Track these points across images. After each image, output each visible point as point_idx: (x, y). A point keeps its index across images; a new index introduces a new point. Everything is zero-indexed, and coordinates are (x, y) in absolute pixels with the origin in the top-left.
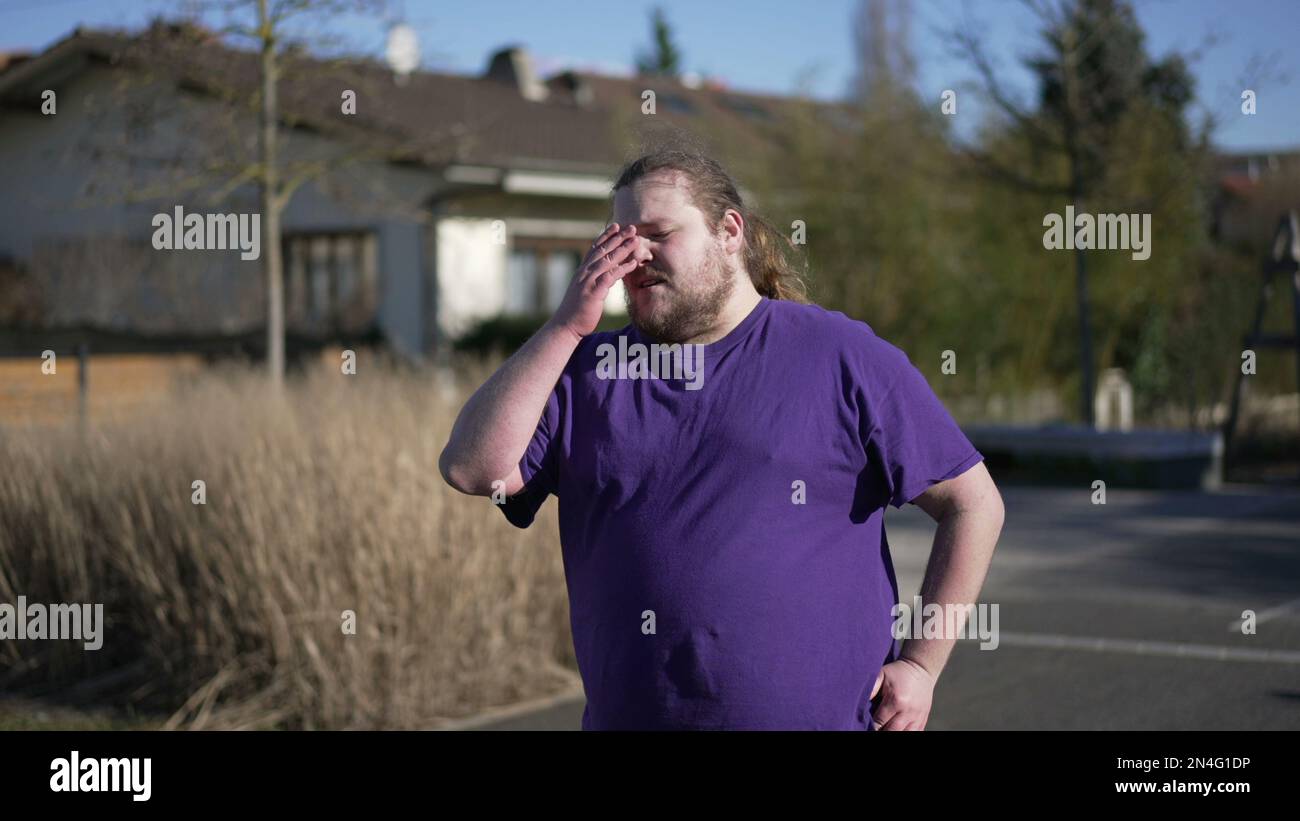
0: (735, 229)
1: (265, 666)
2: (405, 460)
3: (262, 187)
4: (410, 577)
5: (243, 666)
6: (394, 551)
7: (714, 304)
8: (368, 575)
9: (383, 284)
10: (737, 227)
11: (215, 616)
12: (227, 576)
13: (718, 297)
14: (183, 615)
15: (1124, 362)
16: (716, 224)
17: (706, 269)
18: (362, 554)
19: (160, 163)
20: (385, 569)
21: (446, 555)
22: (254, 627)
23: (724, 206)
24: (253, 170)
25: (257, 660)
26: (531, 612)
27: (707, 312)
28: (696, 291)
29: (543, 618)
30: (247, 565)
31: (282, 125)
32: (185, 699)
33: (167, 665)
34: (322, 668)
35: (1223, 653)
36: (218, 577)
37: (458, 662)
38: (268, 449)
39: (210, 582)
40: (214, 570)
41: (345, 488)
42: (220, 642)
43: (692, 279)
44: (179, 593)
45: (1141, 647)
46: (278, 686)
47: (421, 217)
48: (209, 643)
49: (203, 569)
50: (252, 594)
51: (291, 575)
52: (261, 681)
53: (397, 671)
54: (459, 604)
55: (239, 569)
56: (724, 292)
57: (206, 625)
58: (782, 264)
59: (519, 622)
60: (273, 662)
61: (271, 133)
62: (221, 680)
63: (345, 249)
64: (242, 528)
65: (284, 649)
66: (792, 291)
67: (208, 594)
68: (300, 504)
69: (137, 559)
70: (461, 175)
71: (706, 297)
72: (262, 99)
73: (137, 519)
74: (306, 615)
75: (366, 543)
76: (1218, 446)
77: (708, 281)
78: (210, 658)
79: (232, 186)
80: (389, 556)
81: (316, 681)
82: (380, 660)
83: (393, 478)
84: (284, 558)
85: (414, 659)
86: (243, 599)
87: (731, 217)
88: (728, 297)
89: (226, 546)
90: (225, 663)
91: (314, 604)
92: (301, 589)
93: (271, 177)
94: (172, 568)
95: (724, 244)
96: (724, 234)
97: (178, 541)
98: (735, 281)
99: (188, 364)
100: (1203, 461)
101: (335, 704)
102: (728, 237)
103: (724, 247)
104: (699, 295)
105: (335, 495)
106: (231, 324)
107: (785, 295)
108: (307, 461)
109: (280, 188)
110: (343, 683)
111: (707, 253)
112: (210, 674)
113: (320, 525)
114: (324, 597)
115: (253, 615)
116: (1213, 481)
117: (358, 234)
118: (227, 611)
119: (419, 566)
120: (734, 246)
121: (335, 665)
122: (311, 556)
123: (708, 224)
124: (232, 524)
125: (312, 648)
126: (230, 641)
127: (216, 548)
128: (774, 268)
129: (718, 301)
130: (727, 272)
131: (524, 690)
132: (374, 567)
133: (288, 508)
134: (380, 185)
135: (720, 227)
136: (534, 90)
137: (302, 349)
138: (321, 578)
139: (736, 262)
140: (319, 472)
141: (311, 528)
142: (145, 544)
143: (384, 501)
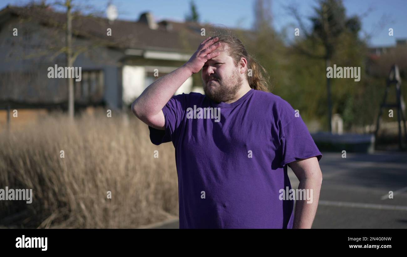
0: (244, 65)
1: (67, 212)
2: (114, 144)
3: (66, 54)
4: (115, 183)
5: (60, 212)
6: (110, 174)
7: (234, 91)
8: (102, 182)
9: (105, 87)
10: (245, 64)
11: (51, 195)
12: (55, 182)
13: (236, 89)
14: (40, 195)
15: (340, 112)
16: (237, 63)
17: (232, 78)
18: (100, 175)
19: (33, 47)
20: (107, 180)
21: (127, 175)
22: (64, 199)
23: (241, 56)
24: (63, 49)
25: (65, 210)
26: (156, 194)
27: (231, 93)
28: (228, 86)
29: (160, 196)
30: (61, 179)
31: (73, 35)
32: (41, 223)
33: (35, 212)
34: (86, 213)
35: (380, 207)
36: (52, 183)
37: (131, 210)
38: (68, 140)
39: (49, 184)
40: (50, 180)
41: (94, 153)
42: (52, 204)
43: (227, 81)
44: (39, 188)
45: (353, 205)
46: (71, 219)
47: (119, 65)
48: (49, 205)
49: (47, 180)
50: (63, 188)
51: (76, 182)
52: (66, 217)
53: (111, 214)
54: (131, 192)
55: (59, 179)
56: (238, 87)
57: (47, 198)
58: (260, 76)
59: (151, 197)
60: (70, 211)
61: (70, 38)
62: (53, 217)
63: (93, 76)
64: (59, 166)
65: (74, 206)
66: (263, 86)
67: (48, 188)
68: (79, 158)
69: (25, 177)
70: (131, 52)
71: (231, 88)
72: (67, 26)
73: (25, 163)
74: (81, 195)
75: (101, 171)
76: (373, 139)
77: (233, 83)
78: (49, 210)
79: (57, 54)
80: (108, 175)
81: (84, 217)
82: (105, 210)
83: (110, 149)
84: (74, 176)
85: (117, 210)
86: (60, 190)
87: (243, 60)
88: (239, 88)
89: (54, 172)
90: (54, 211)
91: (83, 191)
92: (79, 186)
93: (70, 51)
94: (36, 180)
95: (240, 70)
96: (240, 66)
97: (39, 171)
98: (242, 83)
99: (43, 112)
100: (368, 144)
101: (91, 225)
102: (241, 67)
103: (239, 71)
104: (229, 87)
105: (90, 156)
106: (57, 99)
107: (260, 87)
108: (81, 144)
109: (73, 55)
110: (93, 218)
111: (233, 73)
112: (49, 215)
113: (86, 165)
114: (87, 190)
115: (63, 195)
116: (371, 150)
117: (98, 71)
118: (55, 194)
119: (118, 179)
120: (243, 71)
121: (90, 211)
122: (82, 176)
123: (235, 63)
124: (56, 165)
125: (83, 206)
126: (56, 204)
127: (51, 173)
128: (257, 78)
129: (235, 90)
130: (240, 80)
131: (153, 220)
132: (104, 179)
133: (75, 160)
134: (105, 54)
135: (239, 64)
136: (153, 25)
137: (80, 108)
138: (86, 183)
139: (243, 77)
140: (85, 148)
141: (82, 166)
142: (28, 172)
143: (107, 157)
